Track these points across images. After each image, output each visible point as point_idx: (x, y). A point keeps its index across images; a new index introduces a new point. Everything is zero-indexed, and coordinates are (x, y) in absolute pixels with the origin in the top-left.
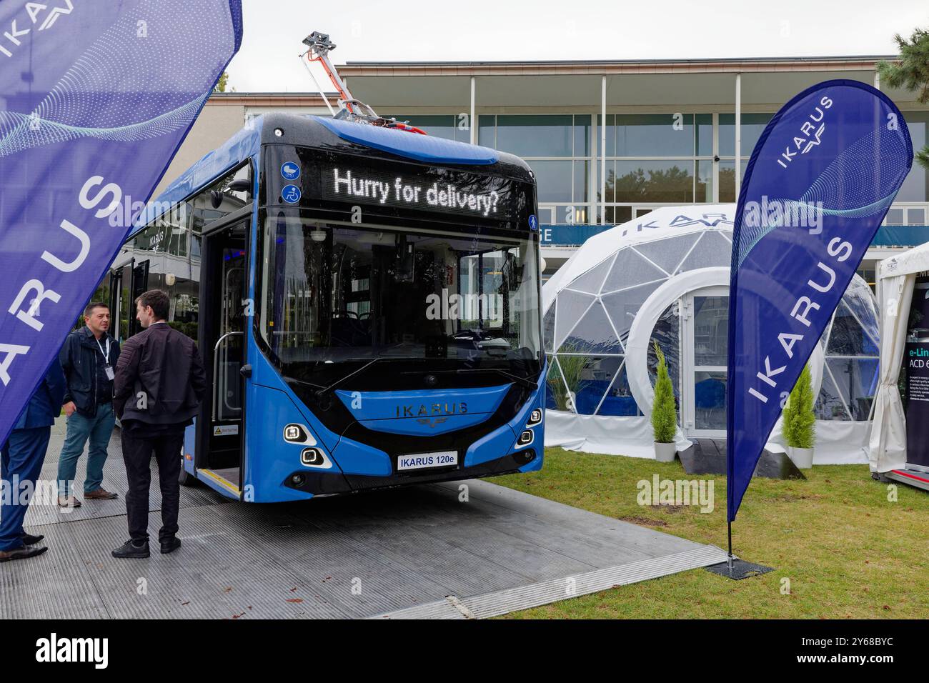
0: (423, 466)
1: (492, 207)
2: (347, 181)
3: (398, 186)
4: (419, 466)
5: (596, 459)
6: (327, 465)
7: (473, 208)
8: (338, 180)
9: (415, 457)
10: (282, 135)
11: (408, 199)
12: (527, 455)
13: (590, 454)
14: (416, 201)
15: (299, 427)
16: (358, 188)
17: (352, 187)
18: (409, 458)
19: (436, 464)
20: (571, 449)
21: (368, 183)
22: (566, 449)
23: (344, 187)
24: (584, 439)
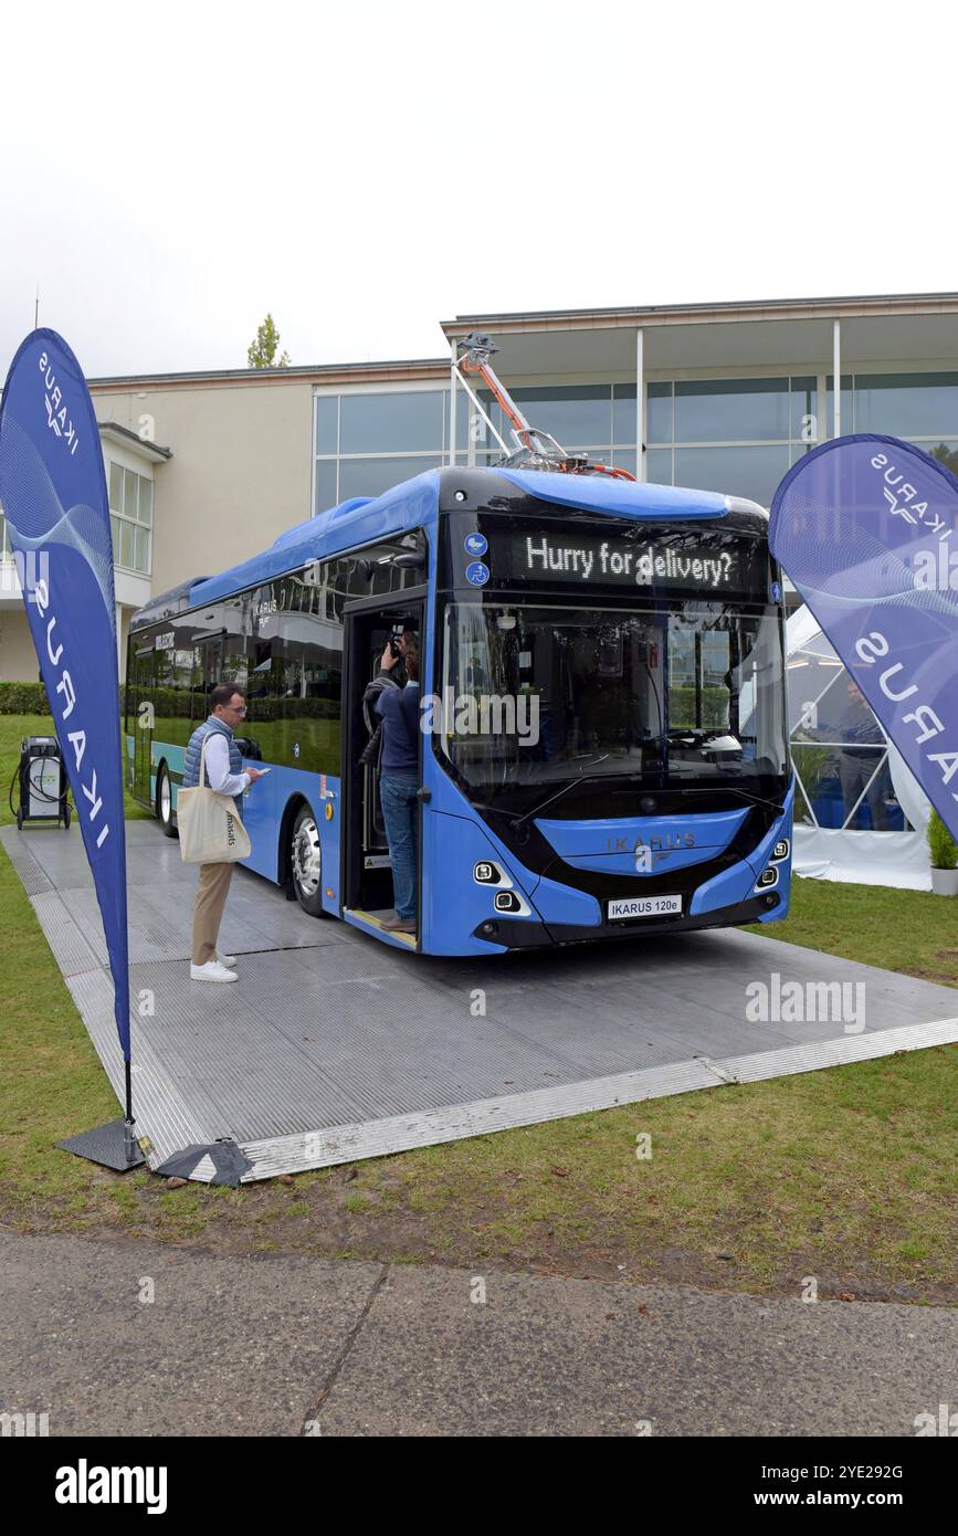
0: (639, 914)
1: (723, 573)
2: (542, 552)
3: (604, 555)
4: (634, 914)
5: (847, 891)
6: (525, 912)
7: (698, 577)
8: (531, 552)
9: (629, 902)
10: (465, 498)
11: (617, 571)
12: (769, 900)
13: (838, 883)
14: (627, 572)
15: (490, 864)
16: (556, 561)
17: (548, 559)
18: (622, 903)
19: (654, 911)
20: (811, 875)
21: (567, 552)
22: (803, 876)
23: (538, 559)
24: (828, 862)
